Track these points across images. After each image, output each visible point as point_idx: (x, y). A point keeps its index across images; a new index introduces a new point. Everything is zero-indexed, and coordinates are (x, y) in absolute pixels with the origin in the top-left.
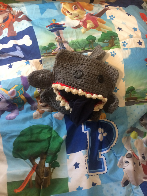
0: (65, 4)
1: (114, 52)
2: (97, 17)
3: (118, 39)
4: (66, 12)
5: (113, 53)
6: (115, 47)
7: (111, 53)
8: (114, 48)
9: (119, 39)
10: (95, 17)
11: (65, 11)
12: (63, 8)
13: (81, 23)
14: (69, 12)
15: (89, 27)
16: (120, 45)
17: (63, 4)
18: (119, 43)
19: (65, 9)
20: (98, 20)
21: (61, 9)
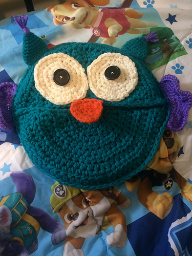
0: (56, 9)
1: (178, 65)
2: (123, 9)
3: (175, 40)
4: (63, 21)
5: (177, 68)
6: (176, 54)
7: (173, 68)
8: (175, 58)
9: (176, 38)
10: (121, 10)
11: (61, 20)
12: (56, 16)
13: (96, 32)
14: (70, 18)
15: (114, 33)
16: (183, 49)
17: (52, 10)
18: (181, 45)
19: (60, 16)
20: (127, 13)
21: (52, 21)
